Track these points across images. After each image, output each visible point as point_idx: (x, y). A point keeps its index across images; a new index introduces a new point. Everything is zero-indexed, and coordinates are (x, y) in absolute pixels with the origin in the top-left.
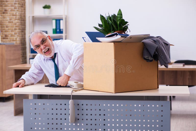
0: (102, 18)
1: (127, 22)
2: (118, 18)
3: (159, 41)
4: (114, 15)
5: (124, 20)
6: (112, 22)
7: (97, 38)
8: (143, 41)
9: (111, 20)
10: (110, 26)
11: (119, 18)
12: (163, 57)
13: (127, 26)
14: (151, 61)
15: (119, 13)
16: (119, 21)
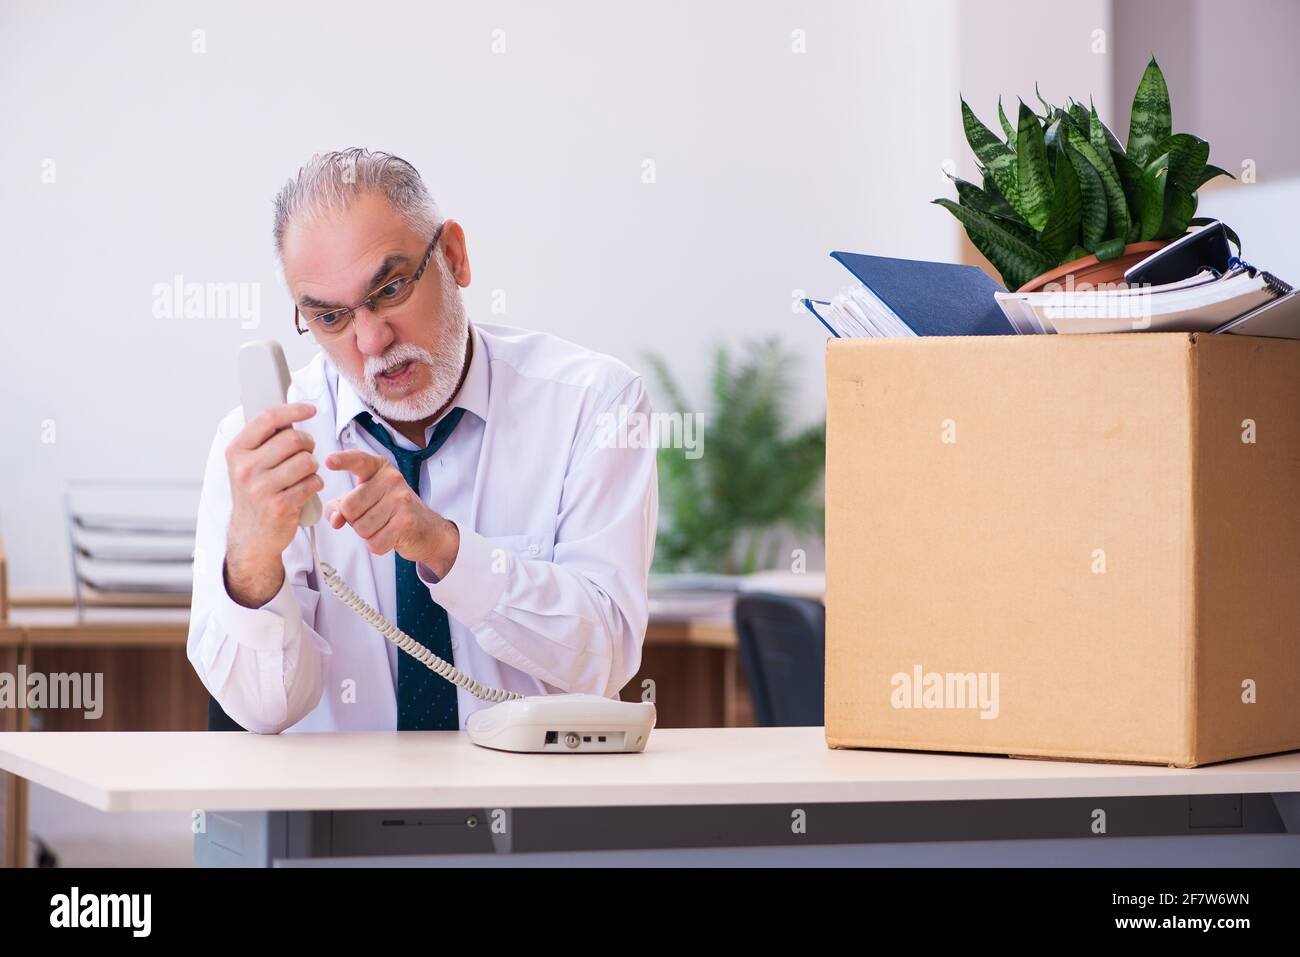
7: (998, 297)
10: (1089, 202)
11: (1145, 139)
15: (1143, 97)
16: (1165, 155)
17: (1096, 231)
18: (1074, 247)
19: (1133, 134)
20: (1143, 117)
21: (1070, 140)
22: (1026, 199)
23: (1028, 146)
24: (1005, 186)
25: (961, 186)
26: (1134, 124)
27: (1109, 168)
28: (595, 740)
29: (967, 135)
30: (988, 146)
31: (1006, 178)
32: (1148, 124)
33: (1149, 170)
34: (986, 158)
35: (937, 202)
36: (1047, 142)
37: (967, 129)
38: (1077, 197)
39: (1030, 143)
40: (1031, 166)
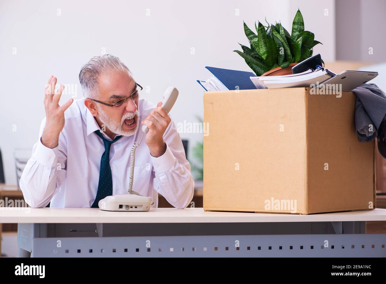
2: (295, 32)
7: (251, 78)
15: (296, 21)
16: (301, 37)
17: (281, 60)
18: (275, 64)
19: (293, 32)
20: (296, 27)
21: (274, 33)
22: (261, 50)
23: (261, 35)
24: (256, 47)
25: (243, 47)
26: (293, 29)
27: (285, 41)
28: (134, 207)
29: (245, 32)
30: (252, 36)
31: (256, 45)
32: (297, 29)
33: (297, 41)
34: (250, 39)
35: (235, 51)
36: (267, 34)
37: (245, 31)
38: (276, 50)
39: (262, 34)
40: (262, 41)
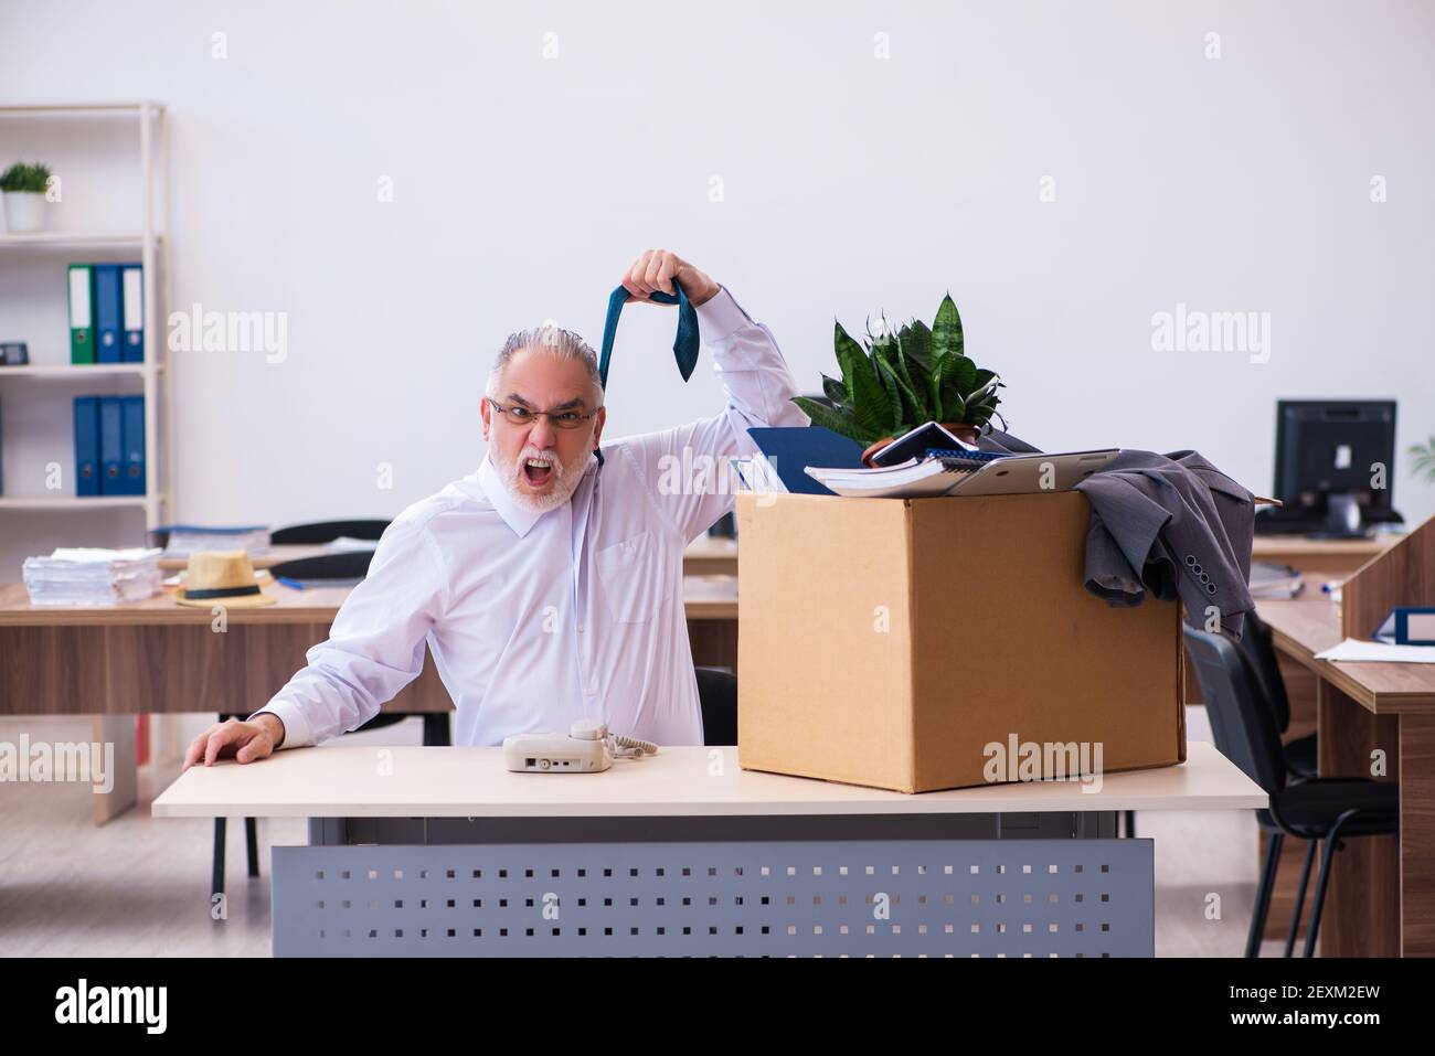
0: (843, 346)
1: (988, 375)
2: (939, 348)
3: (1179, 481)
4: (919, 325)
5: (969, 362)
6: (899, 372)
7: (808, 470)
8: (1081, 485)
9: (893, 360)
10: (892, 398)
11: (944, 351)
12: (1204, 578)
13: (994, 390)
14: (1133, 600)
15: (941, 322)
18: (884, 429)
20: (941, 336)
21: (878, 356)
25: (827, 384)
28: (561, 764)
33: (933, 375)
38: (884, 395)
